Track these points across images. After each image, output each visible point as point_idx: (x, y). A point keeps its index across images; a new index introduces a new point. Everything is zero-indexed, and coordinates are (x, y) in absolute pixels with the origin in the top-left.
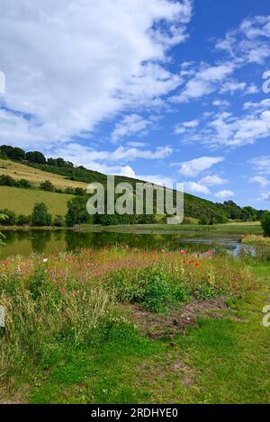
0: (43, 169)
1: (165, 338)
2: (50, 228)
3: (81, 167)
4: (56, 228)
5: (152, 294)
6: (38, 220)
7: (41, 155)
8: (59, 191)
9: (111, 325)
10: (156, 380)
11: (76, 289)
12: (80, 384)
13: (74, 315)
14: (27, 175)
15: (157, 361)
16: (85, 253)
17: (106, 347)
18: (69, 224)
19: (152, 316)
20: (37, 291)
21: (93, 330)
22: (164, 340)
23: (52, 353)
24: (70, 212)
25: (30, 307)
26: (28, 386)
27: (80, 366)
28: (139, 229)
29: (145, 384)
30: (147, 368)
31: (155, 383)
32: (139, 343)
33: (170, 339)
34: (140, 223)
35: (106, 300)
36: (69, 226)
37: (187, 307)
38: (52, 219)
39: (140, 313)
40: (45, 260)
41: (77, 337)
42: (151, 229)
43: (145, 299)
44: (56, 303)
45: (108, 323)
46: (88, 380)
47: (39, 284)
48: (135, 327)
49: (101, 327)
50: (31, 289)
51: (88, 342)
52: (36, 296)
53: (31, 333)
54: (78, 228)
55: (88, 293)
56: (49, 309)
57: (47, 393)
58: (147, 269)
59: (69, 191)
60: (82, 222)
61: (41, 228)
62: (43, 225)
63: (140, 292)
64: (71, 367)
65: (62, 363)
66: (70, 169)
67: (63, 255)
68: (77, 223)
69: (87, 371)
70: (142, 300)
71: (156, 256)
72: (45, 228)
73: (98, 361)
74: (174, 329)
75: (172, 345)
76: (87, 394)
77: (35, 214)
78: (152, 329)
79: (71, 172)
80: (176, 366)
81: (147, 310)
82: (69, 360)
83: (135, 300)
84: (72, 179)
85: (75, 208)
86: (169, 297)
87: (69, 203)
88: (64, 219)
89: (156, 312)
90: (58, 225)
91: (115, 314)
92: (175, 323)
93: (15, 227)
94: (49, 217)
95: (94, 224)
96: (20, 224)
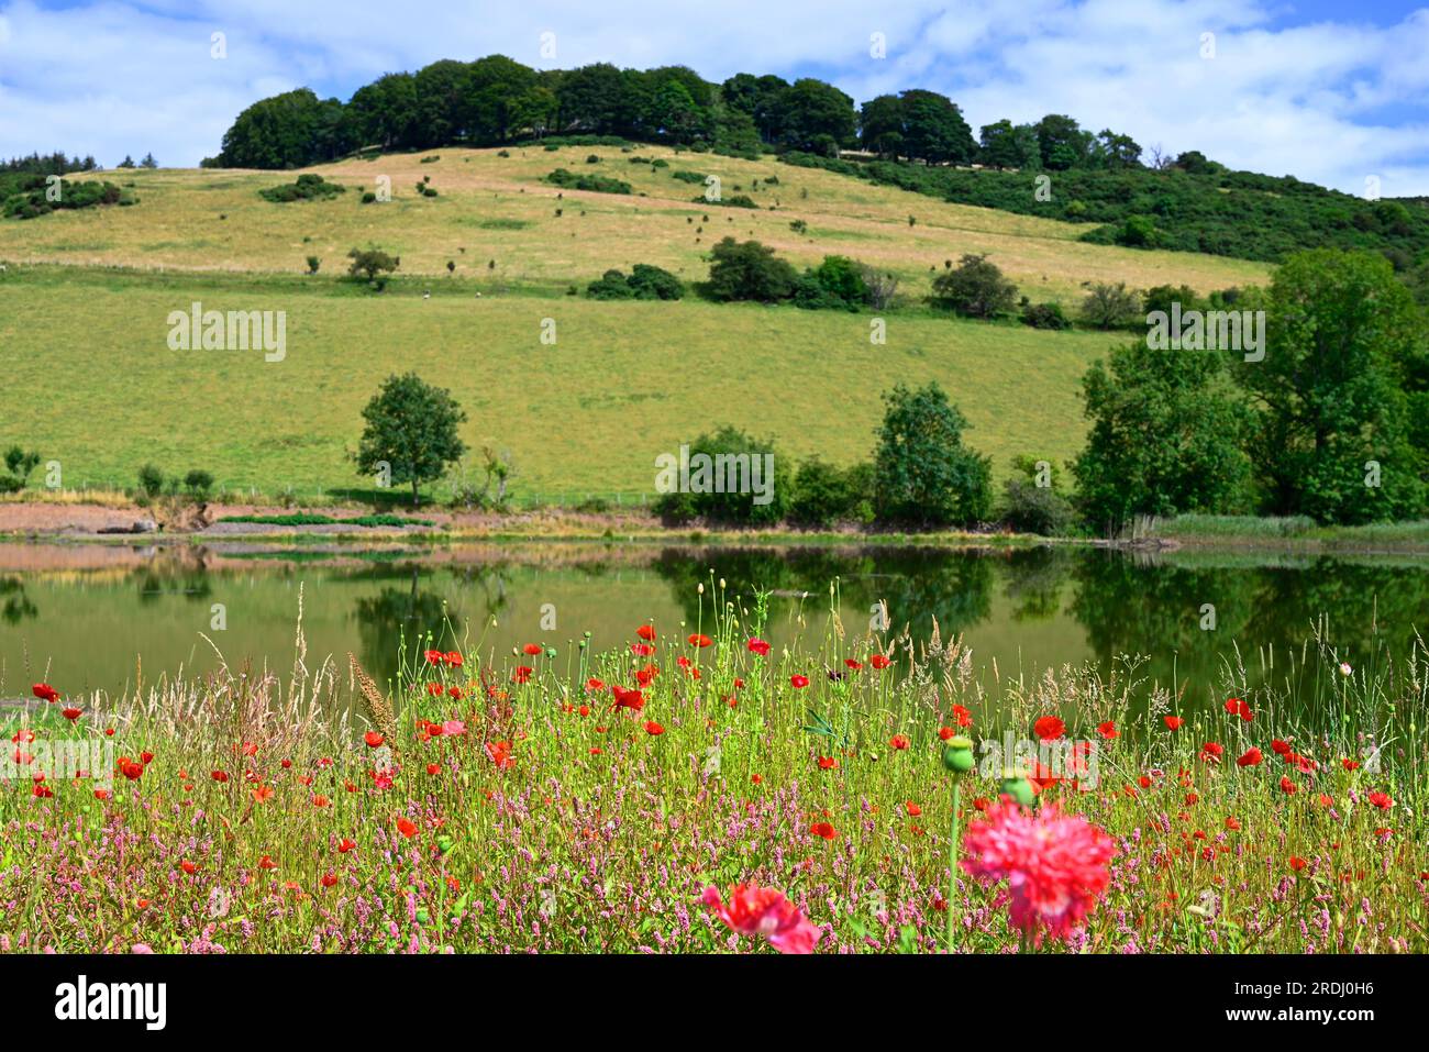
0: (957, 194)
2: (981, 540)
3: (1191, 162)
4: (1015, 540)
6: (908, 491)
7: (946, 111)
8: (1046, 318)
14: (859, 236)
18: (1100, 513)
24: (1103, 440)
36: (1100, 531)
38: (997, 487)
59: (1106, 313)
60: (1184, 506)
61: (927, 540)
62: (938, 521)
66: (1123, 177)
68: (1148, 508)
72: (951, 539)
77: (890, 456)
79: (1123, 195)
84: (1132, 239)
85: (1132, 414)
87: (1094, 384)
88: (1069, 485)
90: (1027, 518)
93: (782, 538)
94: (972, 472)
95: (1264, 510)
96: (807, 514)
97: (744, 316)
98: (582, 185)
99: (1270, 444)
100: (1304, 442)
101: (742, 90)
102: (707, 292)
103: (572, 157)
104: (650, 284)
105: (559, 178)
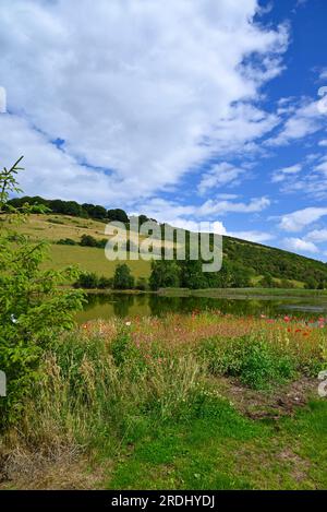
1: (268, 419)
2: (133, 291)
4: (139, 292)
5: (250, 367)
6: (120, 282)
7: (123, 213)
9: (202, 400)
10: (259, 469)
11: (161, 356)
12: (168, 464)
13: (161, 386)
15: (259, 446)
16: (171, 318)
17: (197, 425)
18: (153, 287)
19: (250, 393)
20: (120, 357)
21: (182, 404)
22: (266, 422)
23: (136, 427)
24: (154, 274)
25: (113, 372)
26: (111, 461)
27: (167, 444)
28: (233, 293)
29: (245, 473)
30: (247, 454)
31: (257, 472)
32: (236, 424)
33: (274, 421)
34: (234, 286)
35: (196, 371)
36: (153, 290)
37: (295, 384)
38: (135, 282)
39: (236, 389)
40: (128, 324)
41: (164, 410)
42: (246, 294)
43: (243, 373)
44: (141, 370)
45: (199, 397)
46: (178, 462)
47: (122, 349)
48: (231, 404)
49: (190, 401)
50: (114, 354)
51: (176, 418)
52: (119, 362)
53: (113, 402)
54: (163, 292)
55: (177, 362)
56: (133, 377)
57: (132, 471)
58: (244, 338)
60: (167, 286)
61: (123, 291)
62: (125, 288)
63: (236, 364)
64: (157, 444)
65: (148, 439)
67: (147, 320)
68: (161, 286)
69: (176, 451)
70: (239, 374)
71: (254, 324)
72: (127, 291)
73: (188, 441)
74: (279, 410)
75: (278, 429)
76: (177, 478)
77: (116, 276)
78: (251, 407)
80: (284, 455)
81: (244, 386)
82: (155, 436)
83: (229, 373)
85: (159, 270)
86: (271, 371)
87: (153, 264)
88: (148, 282)
89: (255, 388)
90: (141, 288)
91: (207, 388)
92: (280, 403)
93: (96, 291)
94: (132, 279)
95: (181, 287)
96: (101, 287)
97: (88, 249)
98: (55, 222)
99: (182, 275)
100: (187, 275)
101: (85, 206)
102: (81, 244)
103: (52, 217)
104: (69, 242)
105: (50, 221)
